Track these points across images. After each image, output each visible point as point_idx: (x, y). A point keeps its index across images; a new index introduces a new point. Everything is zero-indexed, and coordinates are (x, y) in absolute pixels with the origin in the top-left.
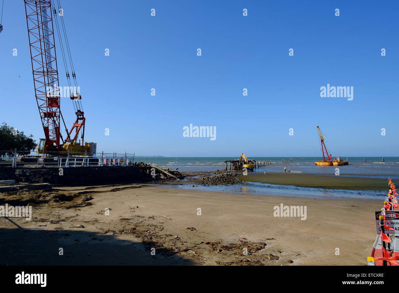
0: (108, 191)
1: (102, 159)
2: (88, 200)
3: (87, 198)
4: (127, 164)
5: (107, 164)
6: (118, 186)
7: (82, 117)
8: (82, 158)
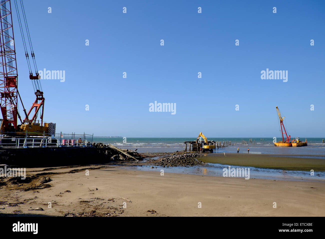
0: (66, 172)
1: (61, 140)
2: (46, 181)
3: (46, 180)
4: (86, 145)
5: (65, 145)
6: (77, 167)
7: (41, 97)
8: (41, 139)
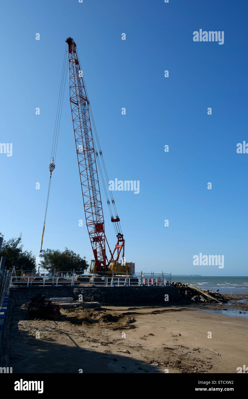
0: (149, 313)
1: (142, 279)
2: (131, 322)
3: (131, 320)
4: (165, 284)
5: (146, 284)
6: (158, 308)
7: (121, 239)
8: (125, 278)
